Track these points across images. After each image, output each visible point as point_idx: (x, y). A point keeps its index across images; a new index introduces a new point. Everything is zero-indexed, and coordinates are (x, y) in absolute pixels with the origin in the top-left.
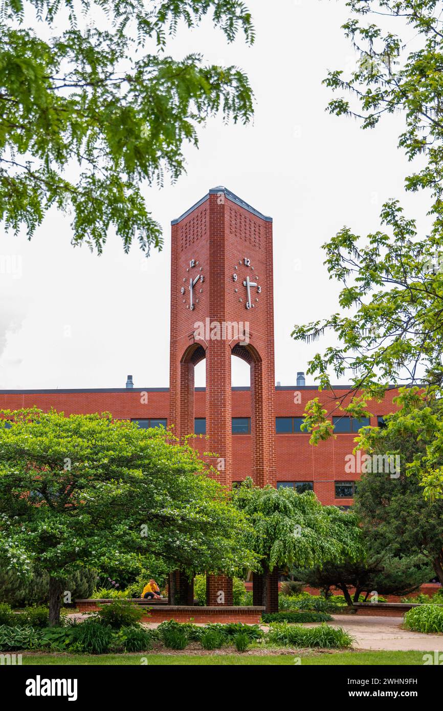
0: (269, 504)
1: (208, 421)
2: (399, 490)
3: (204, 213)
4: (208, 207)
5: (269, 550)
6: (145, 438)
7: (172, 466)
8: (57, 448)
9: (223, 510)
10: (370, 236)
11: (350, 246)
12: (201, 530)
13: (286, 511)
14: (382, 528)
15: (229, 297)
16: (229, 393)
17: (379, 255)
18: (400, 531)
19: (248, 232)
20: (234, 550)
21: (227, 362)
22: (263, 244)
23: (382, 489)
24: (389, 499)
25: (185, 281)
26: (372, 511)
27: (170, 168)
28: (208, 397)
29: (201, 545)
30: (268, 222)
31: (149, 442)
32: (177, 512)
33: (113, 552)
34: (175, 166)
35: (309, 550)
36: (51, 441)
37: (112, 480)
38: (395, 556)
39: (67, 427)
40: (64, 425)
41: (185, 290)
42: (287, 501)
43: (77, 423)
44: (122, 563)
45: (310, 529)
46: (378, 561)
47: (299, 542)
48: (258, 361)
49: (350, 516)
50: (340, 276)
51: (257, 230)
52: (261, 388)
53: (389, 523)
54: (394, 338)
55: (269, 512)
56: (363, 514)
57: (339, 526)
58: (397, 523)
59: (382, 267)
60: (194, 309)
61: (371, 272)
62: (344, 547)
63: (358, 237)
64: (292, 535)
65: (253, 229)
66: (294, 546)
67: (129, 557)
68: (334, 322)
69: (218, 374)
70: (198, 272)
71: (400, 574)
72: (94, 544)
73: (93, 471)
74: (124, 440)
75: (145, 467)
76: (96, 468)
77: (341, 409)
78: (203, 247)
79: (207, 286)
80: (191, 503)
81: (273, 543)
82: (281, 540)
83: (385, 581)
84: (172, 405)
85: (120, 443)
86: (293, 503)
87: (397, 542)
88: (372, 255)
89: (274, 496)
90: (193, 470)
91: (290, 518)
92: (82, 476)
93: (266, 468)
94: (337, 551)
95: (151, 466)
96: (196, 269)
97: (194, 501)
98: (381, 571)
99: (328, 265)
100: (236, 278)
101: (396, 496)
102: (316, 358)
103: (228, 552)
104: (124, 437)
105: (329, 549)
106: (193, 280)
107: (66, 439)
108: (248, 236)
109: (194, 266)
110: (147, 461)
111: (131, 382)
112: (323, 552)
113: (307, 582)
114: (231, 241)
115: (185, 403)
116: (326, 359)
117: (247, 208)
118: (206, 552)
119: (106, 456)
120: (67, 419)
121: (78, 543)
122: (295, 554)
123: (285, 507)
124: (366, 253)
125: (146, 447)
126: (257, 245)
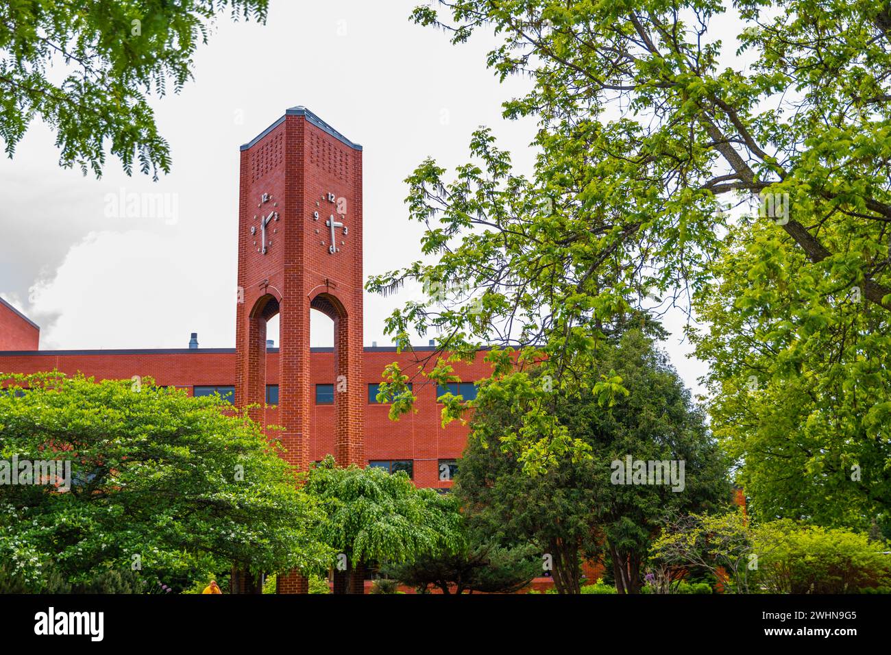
0: (352, 487)
1: (281, 388)
2: (505, 469)
3: (279, 137)
4: (284, 130)
5: (352, 543)
6: (195, 407)
7: (227, 442)
8: (78, 421)
9: (289, 494)
10: (459, 169)
11: (435, 180)
12: (264, 520)
13: (373, 496)
14: (485, 514)
15: (308, 238)
16: (306, 356)
17: (470, 192)
18: (505, 517)
19: (332, 162)
20: (302, 543)
21: (305, 317)
22: (350, 176)
23: (485, 467)
24: (494, 479)
25: (256, 219)
26: (475, 494)
27: (173, 72)
28: (281, 359)
29: (261, 537)
30: (357, 151)
31: (199, 413)
32: (232, 496)
33: (151, 548)
34: (178, 70)
35: (400, 541)
36: (72, 413)
37: (150, 461)
38: (503, 546)
39: (96, 395)
40: (92, 393)
41: (256, 229)
42: (374, 484)
43: (109, 390)
44: (162, 563)
45: (400, 516)
46: (484, 553)
47: (388, 532)
48: (344, 317)
49: (449, 501)
50: (422, 216)
51: (344, 160)
52: (347, 348)
53: (493, 508)
54: (485, 289)
55: (352, 497)
56: (465, 498)
57: (436, 512)
58: (501, 507)
59: (474, 206)
60: (265, 253)
61: (460, 212)
62: (441, 537)
63: (444, 170)
64: (379, 524)
65: (339, 158)
66: (382, 538)
67: (171, 554)
68: (415, 271)
69: (295, 331)
70: (272, 209)
71: (508, 567)
72: (127, 539)
73: (127, 450)
74: (167, 410)
75: (193, 444)
76: (131, 445)
77: (424, 374)
78: (277, 178)
79: (282, 225)
80: (250, 487)
81: (356, 534)
82: (366, 530)
83: (491, 576)
84: (239, 369)
85: (163, 414)
86: (381, 485)
87: (502, 530)
88: (462, 191)
89: (358, 478)
90: (254, 448)
91: (378, 504)
92: (112, 455)
93: (352, 445)
94: (432, 542)
95: (200, 442)
96: (269, 205)
97: (254, 485)
98: (486, 564)
99: (410, 204)
100: (318, 216)
101: (502, 475)
102: (394, 314)
103: (294, 545)
104: (168, 406)
105: (423, 539)
106: (265, 219)
107: (93, 410)
108: (332, 166)
109: (267, 201)
110: (195, 437)
111: (196, 341)
112: (415, 543)
113: (401, 580)
114: (311, 171)
115: (255, 366)
116: (406, 314)
117: (331, 133)
118: (268, 547)
119: (145, 431)
120: (98, 385)
121: (105, 539)
122: (383, 546)
123: (372, 491)
124: (456, 190)
125: (196, 420)
126: (343, 177)
